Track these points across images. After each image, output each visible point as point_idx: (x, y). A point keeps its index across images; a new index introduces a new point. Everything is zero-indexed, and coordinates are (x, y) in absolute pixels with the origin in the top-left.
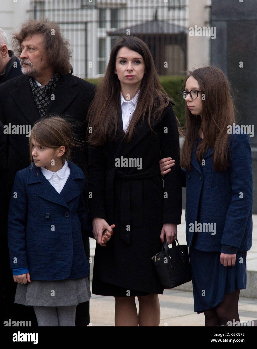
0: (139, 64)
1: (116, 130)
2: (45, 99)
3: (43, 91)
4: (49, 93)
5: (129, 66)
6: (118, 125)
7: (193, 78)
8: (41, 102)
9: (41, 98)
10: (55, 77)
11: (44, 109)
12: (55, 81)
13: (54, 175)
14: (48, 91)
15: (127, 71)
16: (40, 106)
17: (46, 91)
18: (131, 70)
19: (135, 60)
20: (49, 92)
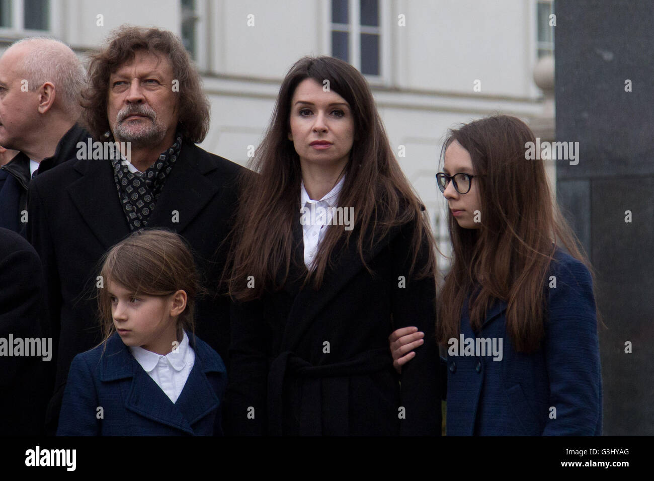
0: (340, 117)
1: (288, 264)
2: (145, 200)
3: (140, 180)
4: (155, 187)
5: (319, 120)
6: (292, 254)
7: (460, 145)
8: (137, 207)
9: (135, 197)
10: (170, 153)
11: (141, 221)
12: (169, 161)
13: (162, 361)
14: (152, 183)
15: (315, 131)
16: (132, 215)
17: (147, 181)
18: (322, 129)
19: (332, 107)
20: (155, 183)
